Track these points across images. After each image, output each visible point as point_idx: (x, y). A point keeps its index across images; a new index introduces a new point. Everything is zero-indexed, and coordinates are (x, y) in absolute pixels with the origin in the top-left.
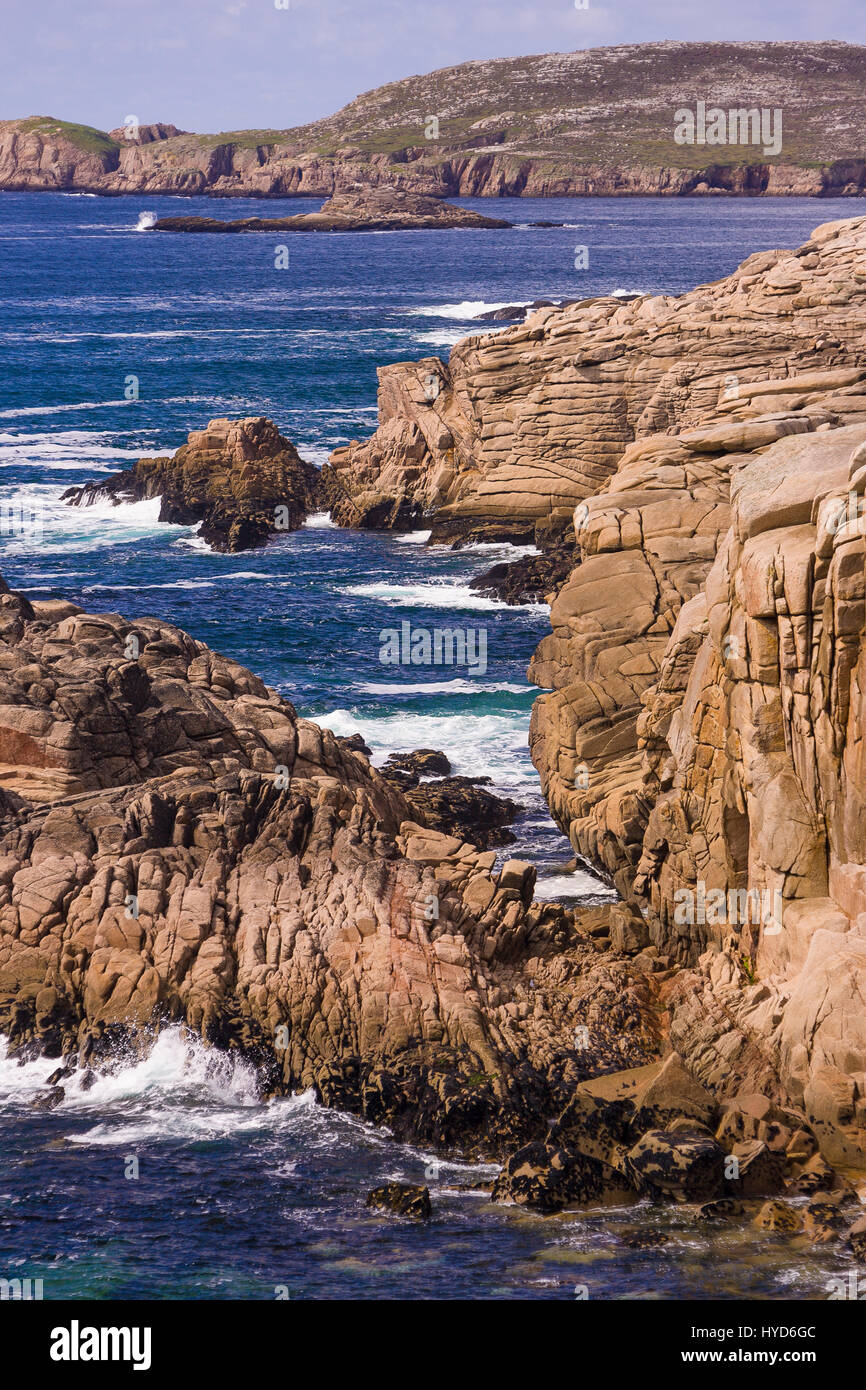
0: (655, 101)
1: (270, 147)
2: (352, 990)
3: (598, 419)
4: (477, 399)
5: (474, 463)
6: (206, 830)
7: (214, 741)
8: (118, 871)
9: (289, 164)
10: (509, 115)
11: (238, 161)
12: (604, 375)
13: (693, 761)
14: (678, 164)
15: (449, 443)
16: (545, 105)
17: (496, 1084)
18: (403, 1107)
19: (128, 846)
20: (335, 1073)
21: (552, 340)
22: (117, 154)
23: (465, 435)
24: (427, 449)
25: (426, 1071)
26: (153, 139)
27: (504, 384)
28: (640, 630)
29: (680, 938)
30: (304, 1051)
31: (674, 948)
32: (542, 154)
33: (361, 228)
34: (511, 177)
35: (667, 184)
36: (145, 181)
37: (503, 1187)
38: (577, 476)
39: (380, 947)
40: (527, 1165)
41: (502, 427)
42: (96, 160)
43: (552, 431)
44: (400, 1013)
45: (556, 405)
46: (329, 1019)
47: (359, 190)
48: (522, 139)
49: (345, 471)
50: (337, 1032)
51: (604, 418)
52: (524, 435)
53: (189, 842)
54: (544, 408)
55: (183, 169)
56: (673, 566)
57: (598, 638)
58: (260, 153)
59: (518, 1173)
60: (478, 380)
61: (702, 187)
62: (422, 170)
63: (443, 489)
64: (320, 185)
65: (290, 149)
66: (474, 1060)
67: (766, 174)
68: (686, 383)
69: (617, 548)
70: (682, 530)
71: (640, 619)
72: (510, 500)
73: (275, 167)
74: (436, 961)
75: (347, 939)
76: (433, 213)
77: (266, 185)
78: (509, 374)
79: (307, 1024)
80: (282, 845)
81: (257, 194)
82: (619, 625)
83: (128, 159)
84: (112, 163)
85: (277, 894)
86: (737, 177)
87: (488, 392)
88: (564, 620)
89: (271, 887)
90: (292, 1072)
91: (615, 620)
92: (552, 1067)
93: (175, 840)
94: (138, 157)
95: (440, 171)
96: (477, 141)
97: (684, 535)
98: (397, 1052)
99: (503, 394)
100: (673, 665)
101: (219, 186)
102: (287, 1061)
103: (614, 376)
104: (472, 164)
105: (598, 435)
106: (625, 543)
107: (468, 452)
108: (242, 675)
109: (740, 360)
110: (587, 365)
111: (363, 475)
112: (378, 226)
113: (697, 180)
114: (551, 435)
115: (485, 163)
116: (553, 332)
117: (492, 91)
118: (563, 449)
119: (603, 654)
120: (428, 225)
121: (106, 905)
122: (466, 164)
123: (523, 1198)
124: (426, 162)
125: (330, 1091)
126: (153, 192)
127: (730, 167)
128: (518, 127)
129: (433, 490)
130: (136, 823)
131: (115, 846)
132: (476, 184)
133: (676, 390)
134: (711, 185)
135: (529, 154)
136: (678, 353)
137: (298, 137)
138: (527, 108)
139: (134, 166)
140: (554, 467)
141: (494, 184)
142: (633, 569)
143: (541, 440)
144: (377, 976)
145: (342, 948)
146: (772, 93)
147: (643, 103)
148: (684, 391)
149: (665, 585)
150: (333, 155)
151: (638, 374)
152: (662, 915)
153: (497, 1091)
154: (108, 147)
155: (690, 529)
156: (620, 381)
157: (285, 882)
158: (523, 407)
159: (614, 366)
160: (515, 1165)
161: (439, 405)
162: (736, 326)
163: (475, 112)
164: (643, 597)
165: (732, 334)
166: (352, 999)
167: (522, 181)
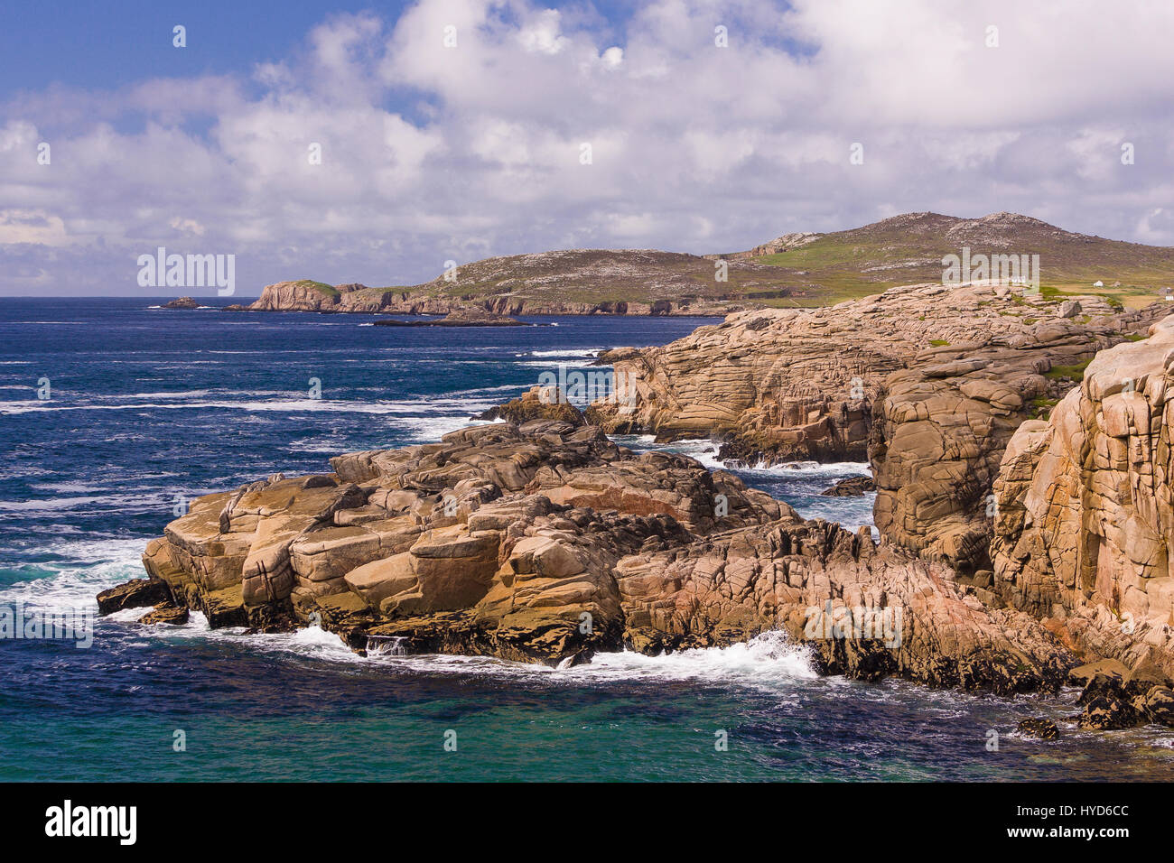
0: (576, 275)
1: (408, 293)
2: (930, 623)
3: (739, 383)
4: (670, 375)
5: (667, 406)
6: (808, 547)
7: (744, 510)
8: (778, 566)
9: (418, 300)
10: (513, 280)
11: (394, 299)
12: (742, 363)
13: (1047, 514)
14: (588, 302)
15: (653, 397)
16: (529, 276)
17: (1034, 670)
18: (985, 682)
19: (775, 554)
20: (940, 665)
21: (702, 349)
22: (340, 296)
23: (662, 393)
24: (641, 399)
25: (990, 663)
26: (353, 290)
27: (684, 369)
28: (938, 458)
29: (1034, 603)
30: (910, 654)
31: (1029, 608)
32: (529, 297)
33: (466, 325)
34: (515, 307)
35: (584, 310)
36: (354, 307)
37: (1085, 720)
38: (727, 410)
39: (938, 601)
40: (1098, 709)
41: (690, 387)
42: (330, 299)
43: (715, 389)
44: (963, 634)
45: (718, 377)
46: (923, 637)
47: (463, 309)
48: (519, 290)
49: (600, 410)
50: (929, 645)
51: (742, 383)
52: (702, 391)
53: (799, 552)
54: (712, 378)
55: (370, 303)
56: (948, 428)
57: (917, 462)
58: (404, 296)
59: (1094, 713)
60: (671, 367)
61: (599, 312)
62: (476, 304)
63: (652, 417)
64: (432, 309)
65: (417, 294)
66: (1016, 658)
67: (626, 306)
68: (788, 365)
69: (916, 420)
70: (948, 411)
71: (938, 452)
72: (696, 421)
73: (411, 302)
74: (970, 609)
75: (918, 598)
76: (496, 319)
77: (408, 309)
78: (687, 364)
79: (910, 641)
80: (849, 554)
81: (405, 313)
82: (927, 456)
83: (345, 298)
84: (337, 299)
85: (857, 577)
86: (613, 307)
87: (678, 372)
88: (897, 454)
89: (854, 575)
90: (904, 665)
91: (925, 453)
92: (1051, 662)
93: (793, 552)
94: (349, 297)
95: (484, 304)
96: (499, 291)
97: (949, 413)
98: (971, 654)
99: (683, 373)
100: (1014, 468)
101: (386, 310)
102: (900, 659)
103: (747, 364)
104: (498, 301)
105: (738, 391)
106: (920, 417)
107: (663, 401)
108: (737, 480)
109: (812, 355)
110: (734, 358)
111: (610, 411)
112: (473, 325)
113: (597, 309)
114: (715, 390)
115: (503, 301)
116: (703, 345)
117: (505, 270)
118: (721, 397)
119: (922, 470)
120: (495, 324)
121: (775, 583)
122: (495, 301)
123: (1098, 726)
124: (478, 300)
125: (939, 673)
126: (357, 312)
127: (610, 303)
128: (516, 285)
129: (647, 418)
130: (773, 543)
131: (768, 554)
132: (500, 310)
133: (782, 369)
134: (603, 311)
135: (523, 297)
136: (779, 353)
137: (420, 289)
138: (520, 277)
139: (348, 302)
140: (716, 405)
141: (508, 310)
142: (928, 429)
143: (710, 393)
144: (942, 616)
145: (917, 603)
146: (627, 271)
147: (571, 275)
148: (786, 369)
149: (946, 437)
150: (436, 297)
151: (759, 362)
152: (1023, 591)
153: (1036, 673)
154: (336, 294)
155: (952, 410)
156: (750, 366)
157: (861, 572)
158: (701, 377)
159: (747, 358)
160: (1091, 709)
161: (648, 378)
162: (804, 341)
163: (497, 279)
164: (937, 443)
165: (803, 344)
166: (931, 628)
167: (520, 308)
